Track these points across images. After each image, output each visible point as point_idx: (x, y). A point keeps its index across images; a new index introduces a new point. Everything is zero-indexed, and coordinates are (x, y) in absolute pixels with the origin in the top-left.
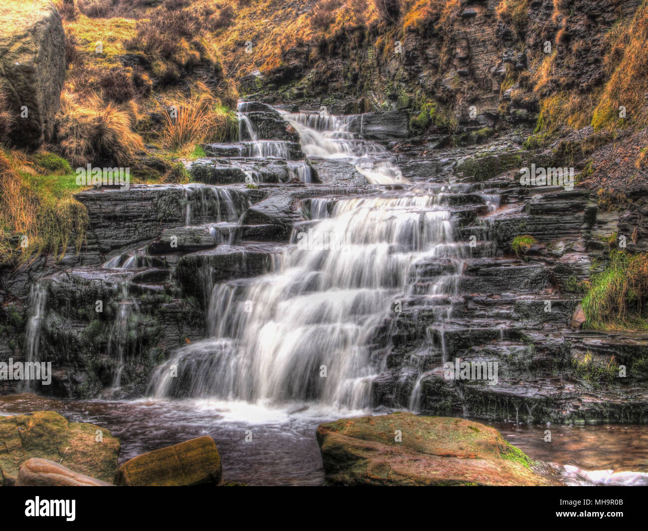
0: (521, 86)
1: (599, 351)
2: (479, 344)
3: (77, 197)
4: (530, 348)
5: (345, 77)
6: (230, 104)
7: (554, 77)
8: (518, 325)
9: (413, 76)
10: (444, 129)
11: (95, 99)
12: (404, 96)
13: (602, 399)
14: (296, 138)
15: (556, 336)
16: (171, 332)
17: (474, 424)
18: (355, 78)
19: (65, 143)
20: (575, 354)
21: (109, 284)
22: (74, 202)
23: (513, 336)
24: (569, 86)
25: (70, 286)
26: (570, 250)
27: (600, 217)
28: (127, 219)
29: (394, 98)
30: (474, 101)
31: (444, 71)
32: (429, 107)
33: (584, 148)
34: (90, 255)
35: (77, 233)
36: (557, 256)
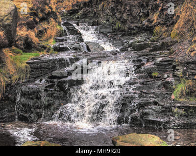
0: (148, 21)
1: (179, 108)
2: (146, 106)
3: (27, 63)
4: (161, 107)
5: (92, 13)
6: (59, 23)
7: (159, 21)
8: (156, 100)
9: (114, 14)
10: (123, 31)
11: (25, 28)
12: (111, 20)
13: (181, 122)
14: (81, 34)
15: (167, 103)
16: (57, 102)
17: (153, 136)
18: (95, 13)
19: (17, 43)
20: (173, 108)
21: (39, 89)
22: (26, 64)
23: (155, 103)
24: (163, 24)
25: (27, 90)
26: (168, 77)
27: (177, 68)
28: (41, 68)
29: (107, 20)
30: (132, 23)
31: (123, 14)
32: (119, 24)
33: (169, 44)
34: (31, 79)
35: (27, 73)
36: (165, 79)
